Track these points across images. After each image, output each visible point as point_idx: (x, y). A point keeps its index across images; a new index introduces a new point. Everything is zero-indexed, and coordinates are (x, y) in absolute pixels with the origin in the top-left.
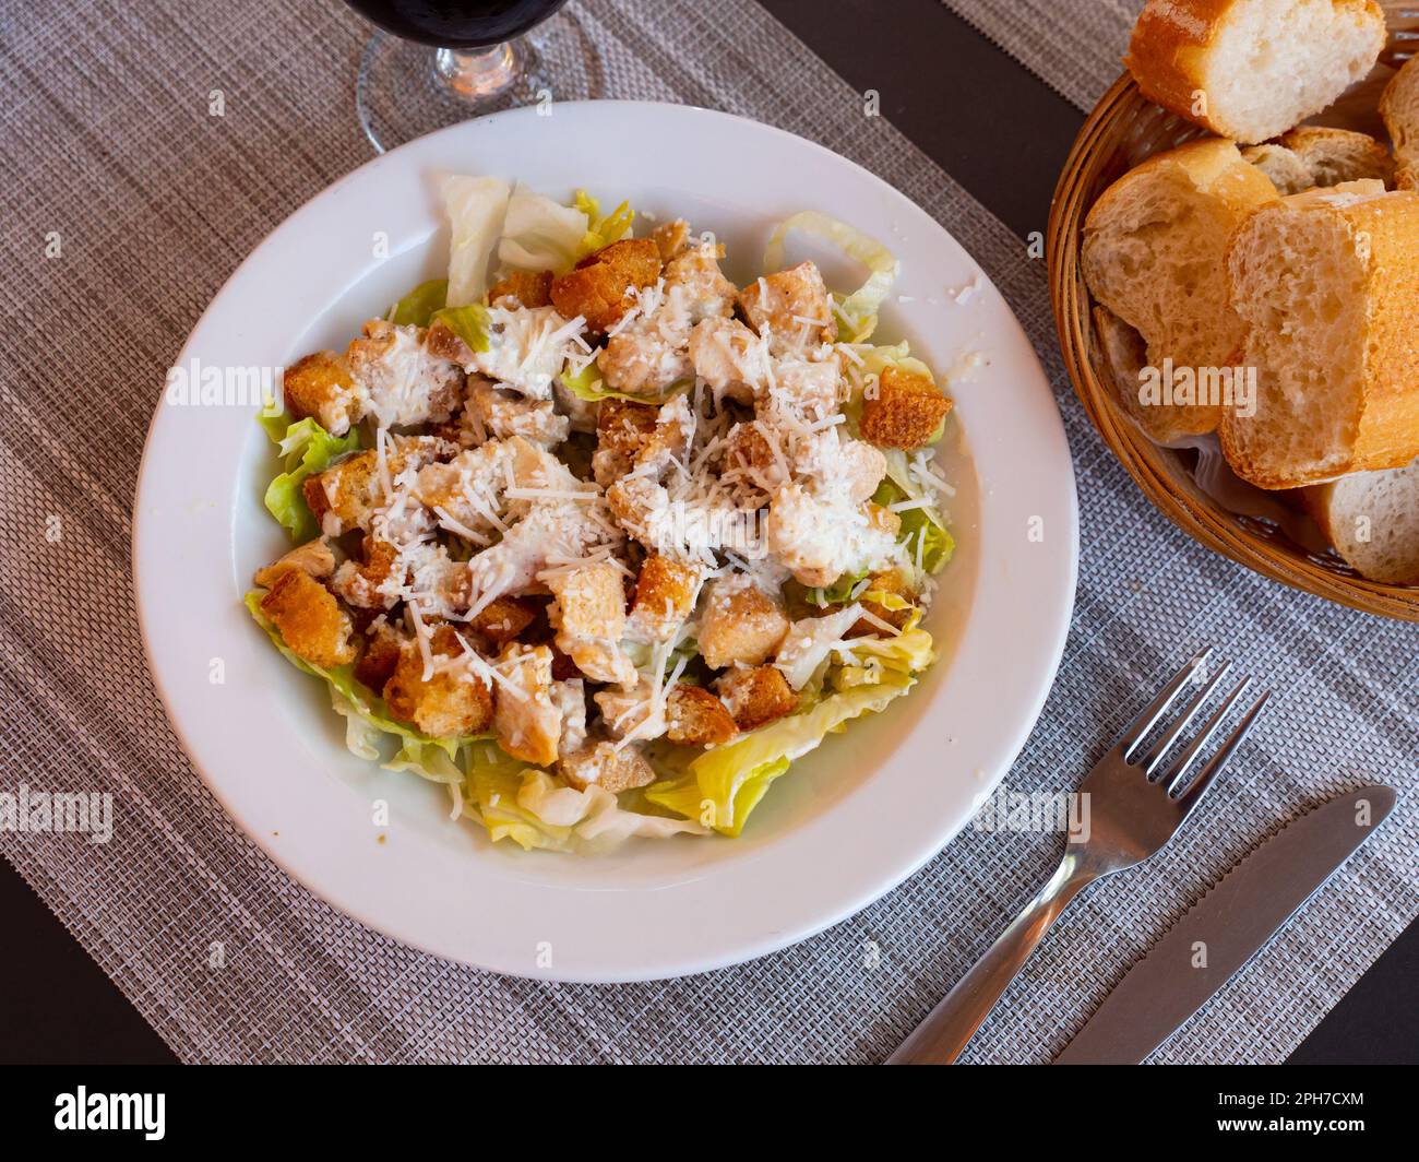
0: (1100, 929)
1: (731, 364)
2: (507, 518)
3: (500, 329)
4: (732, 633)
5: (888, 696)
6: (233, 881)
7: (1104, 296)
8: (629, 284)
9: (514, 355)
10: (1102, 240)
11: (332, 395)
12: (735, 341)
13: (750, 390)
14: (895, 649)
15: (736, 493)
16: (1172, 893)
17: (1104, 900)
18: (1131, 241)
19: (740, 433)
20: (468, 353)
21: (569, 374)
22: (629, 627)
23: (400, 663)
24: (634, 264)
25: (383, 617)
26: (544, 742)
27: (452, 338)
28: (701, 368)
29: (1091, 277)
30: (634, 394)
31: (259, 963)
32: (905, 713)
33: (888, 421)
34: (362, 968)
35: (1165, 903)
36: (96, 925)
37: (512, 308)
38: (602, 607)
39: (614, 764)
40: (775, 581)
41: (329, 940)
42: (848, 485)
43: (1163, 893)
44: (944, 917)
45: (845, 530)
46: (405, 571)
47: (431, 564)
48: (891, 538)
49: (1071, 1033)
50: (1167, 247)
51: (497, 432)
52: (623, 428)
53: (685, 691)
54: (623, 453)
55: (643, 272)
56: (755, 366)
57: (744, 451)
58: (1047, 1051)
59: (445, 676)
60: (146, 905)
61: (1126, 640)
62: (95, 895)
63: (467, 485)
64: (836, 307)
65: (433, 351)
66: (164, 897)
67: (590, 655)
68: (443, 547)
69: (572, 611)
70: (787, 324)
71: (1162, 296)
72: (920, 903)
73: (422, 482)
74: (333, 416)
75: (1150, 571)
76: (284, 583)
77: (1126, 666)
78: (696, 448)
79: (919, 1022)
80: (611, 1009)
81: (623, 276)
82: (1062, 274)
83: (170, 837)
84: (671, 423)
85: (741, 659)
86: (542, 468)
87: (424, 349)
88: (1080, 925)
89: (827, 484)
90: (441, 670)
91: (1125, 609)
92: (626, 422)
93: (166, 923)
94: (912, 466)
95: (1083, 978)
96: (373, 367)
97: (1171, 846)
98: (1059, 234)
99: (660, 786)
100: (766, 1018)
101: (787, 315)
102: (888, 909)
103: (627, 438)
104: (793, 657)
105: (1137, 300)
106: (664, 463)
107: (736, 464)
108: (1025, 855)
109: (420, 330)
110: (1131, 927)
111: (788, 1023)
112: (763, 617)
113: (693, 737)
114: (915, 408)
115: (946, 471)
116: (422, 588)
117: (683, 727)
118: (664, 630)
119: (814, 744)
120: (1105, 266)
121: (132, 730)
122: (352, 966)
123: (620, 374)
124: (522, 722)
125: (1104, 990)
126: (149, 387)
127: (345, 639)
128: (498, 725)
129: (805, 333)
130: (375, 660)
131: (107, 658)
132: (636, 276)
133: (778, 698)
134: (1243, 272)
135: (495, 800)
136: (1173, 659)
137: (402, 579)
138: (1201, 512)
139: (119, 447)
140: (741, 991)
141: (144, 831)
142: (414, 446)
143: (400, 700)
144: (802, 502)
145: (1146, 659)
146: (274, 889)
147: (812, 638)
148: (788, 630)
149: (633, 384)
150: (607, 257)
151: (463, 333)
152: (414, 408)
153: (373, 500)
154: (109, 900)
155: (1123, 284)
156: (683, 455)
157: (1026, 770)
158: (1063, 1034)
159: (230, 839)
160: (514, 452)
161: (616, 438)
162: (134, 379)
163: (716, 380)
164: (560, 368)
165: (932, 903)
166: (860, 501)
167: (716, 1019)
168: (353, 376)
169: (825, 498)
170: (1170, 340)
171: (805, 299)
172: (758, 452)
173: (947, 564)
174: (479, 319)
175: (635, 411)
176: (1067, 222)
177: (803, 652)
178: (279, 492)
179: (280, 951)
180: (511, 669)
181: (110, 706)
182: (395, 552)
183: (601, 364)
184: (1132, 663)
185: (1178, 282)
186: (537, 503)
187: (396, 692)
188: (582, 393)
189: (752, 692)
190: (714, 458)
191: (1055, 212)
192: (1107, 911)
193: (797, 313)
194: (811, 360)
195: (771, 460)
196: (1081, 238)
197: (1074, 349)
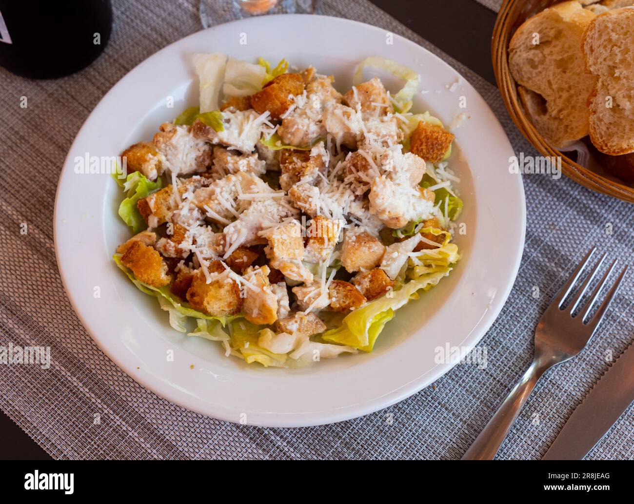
0: (557, 391)
1: (344, 124)
2: (240, 211)
3: (228, 121)
4: (358, 253)
5: (438, 277)
6: (116, 408)
7: (522, 81)
8: (289, 93)
9: (236, 132)
10: (518, 53)
11: (148, 159)
12: (345, 113)
13: (355, 137)
14: (440, 253)
15: (352, 187)
16: (591, 371)
17: (557, 377)
18: (533, 51)
19: (351, 157)
20: (214, 133)
21: (264, 139)
22: (306, 253)
23: (194, 280)
24: (291, 84)
25: (182, 262)
26: (269, 311)
27: (205, 126)
28: (329, 128)
29: (515, 73)
30: (297, 146)
31: (132, 447)
32: (448, 284)
33: (424, 147)
34: (185, 444)
35: (588, 376)
36: (47, 436)
37: (232, 112)
38: (292, 243)
39: (305, 321)
40: (376, 230)
41: (167, 432)
42: (408, 175)
43: (586, 372)
44: (477, 392)
45: (409, 198)
46: (192, 238)
47: (205, 235)
48: (431, 203)
49: (549, 444)
50: (551, 52)
51: (231, 171)
52: (294, 162)
53: (337, 284)
54: (294, 174)
55: (296, 88)
56: (356, 124)
57: (355, 165)
58: (538, 453)
59: (217, 282)
60: (72, 424)
61: (551, 253)
62: (45, 421)
63: (219, 194)
64: (392, 99)
65: (196, 136)
66: (81, 419)
67: (289, 267)
68: (209, 227)
69: (278, 246)
70: (369, 107)
71: (551, 75)
72: (464, 387)
73: (196, 197)
74: (150, 169)
75: (559, 220)
76: (132, 247)
77: (553, 264)
78: (330, 169)
79: (470, 445)
80: (314, 453)
81: (286, 90)
82: (501, 70)
83: (81, 389)
84: (317, 156)
85: (363, 267)
86: (255, 184)
87: (191, 135)
88: (547, 391)
89: (398, 174)
90: (215, 279)
91: (549, 238)
92: (295, 159)
93: (83, 431)
94: (437, 170)
95: (552, 416)
96: (167, 145)
97: (587, 348)
98: (497, 52)
99: (329, 332)
100: (393, 450)
101: (368, 103)
102: (448, 392)
103: (296, 166)
104: (389, 263)
105: (539, 80)
106: (315, 176)
107: (351, 172)
108: (514, 359)
109: (189, 126)
110: (572, 389)
111: (404, 452)
112: (372, 244)
113: (343, 305)
114: (436, 139)
115: (454, 172)
116: (201, 246)
117: (338, 301)
118: (324, 253)
119: (405, 302)
120: (521, 66)
121: (58, 340)
122: (180, 444)
123: (289, 136)
124: (258, 303)
125: (563, 421)
126: (54, 178)
127: (165, 272)
128: (245, 308)
129: (378, 111)
130: (181, 282)
131: (43, 306)
132: (293, 90)
133: (384, 282)
134: (592, 50)
135: (247, 345)
136: (576, 259)
137: (191, 242)
138: (584, 171)
139: (41, 207)
140: (379, 438)
141: (68, 388)
142: (190, 182)
143: (195, 298)
144: (387, 183)
145: (562, 261)
146: (137, 410)
147: (398, 252)
148: (385, 251)
149: (296, 140)
150: (278, 81)
151: (210, 124)
152: (188, 165)
153: (173, 208)
154: (53, 423)
155: (531, 73)
156: (324, 173)
157: (509, 318)
158: (545, 445)
159: (112, 388)
160: (240, 178)
161: (290, 167)
162: (46, 175)
163: (337, 134)
164: (259, 137)
165: (470, 387)
166: (414, 184)
167: (367, 453)
168: (157, 150)
169: (397, 182)
170: (557, 96)
171: (376, 94)
172: (362, 164)
173: (461, 215)
174: (217, 117)
175: (298, 154)
176: (501, 46)
177: (394, 260)
178: (125, 209)
179: (142, 440)
180: (250, 277)
181: (46, 329)
182: (186, 230)
183: (280, 133)
184: (556, 264)
185: (558, 68)
186: (254, 201)
187: (193, 295)
188: (271, 148)
189: (370, 281)
190: (340, 173)
191: (494, 42)
192: (559, 383)
193: (373, 101)
194: (382, 121)
195: (369, 167)
196: (508, 55)
197: (511, 103)
